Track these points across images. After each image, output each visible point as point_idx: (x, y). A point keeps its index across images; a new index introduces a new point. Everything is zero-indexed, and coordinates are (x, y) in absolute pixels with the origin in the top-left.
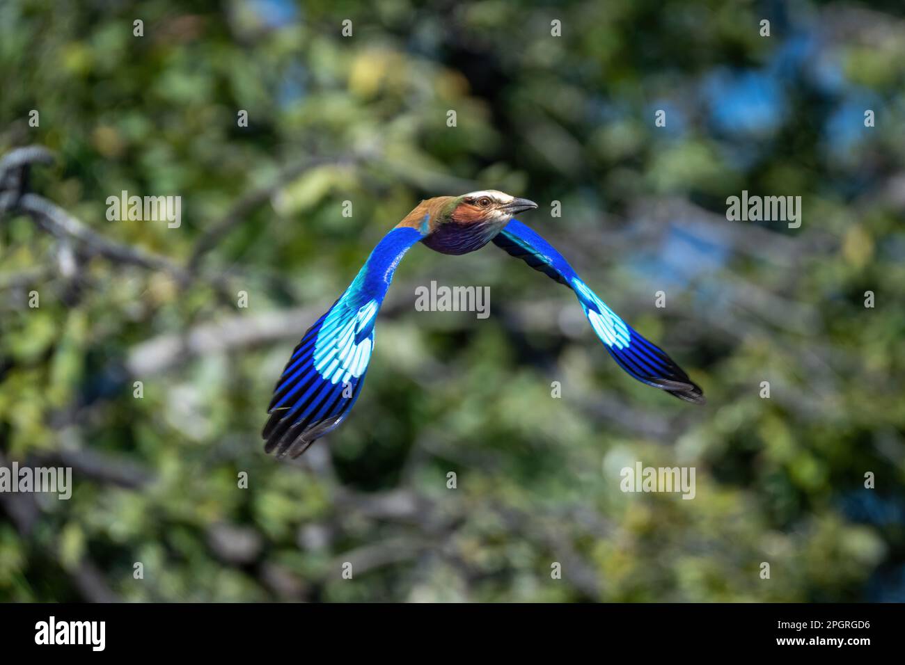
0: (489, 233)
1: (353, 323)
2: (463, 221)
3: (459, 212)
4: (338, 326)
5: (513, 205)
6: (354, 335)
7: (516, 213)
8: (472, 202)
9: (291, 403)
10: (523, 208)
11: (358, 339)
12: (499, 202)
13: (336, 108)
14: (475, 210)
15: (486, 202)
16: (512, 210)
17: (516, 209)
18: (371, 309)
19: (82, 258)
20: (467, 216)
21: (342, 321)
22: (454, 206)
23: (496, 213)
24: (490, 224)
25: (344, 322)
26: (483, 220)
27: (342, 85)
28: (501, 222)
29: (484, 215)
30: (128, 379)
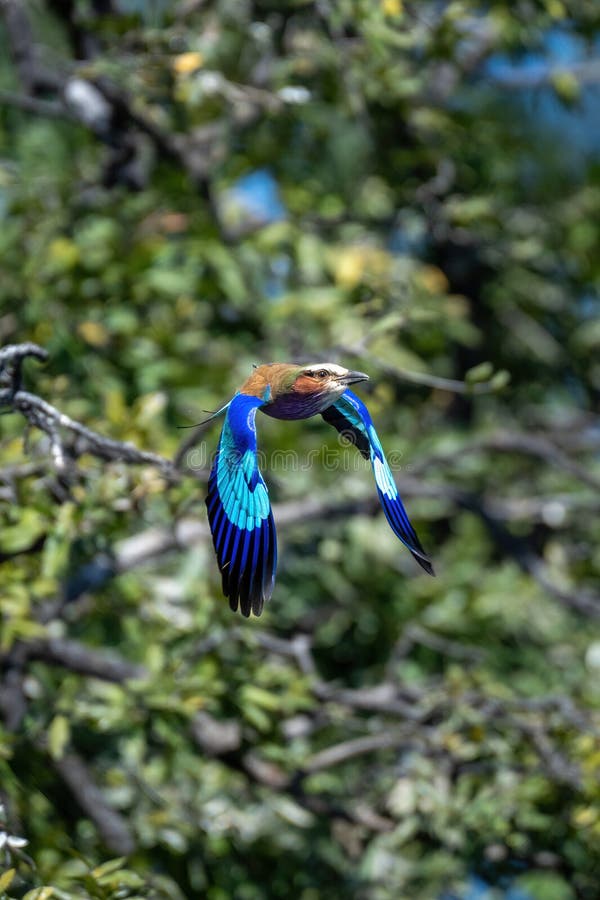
0: (325, 403)
1: (241, 474)
2: (303, 391)
3: (299, 383)
4: (230, 480)
5: (348, 377)
6: (246, 485)
7: (349, 384)
8: (311, 374)
9: (228, 558)
10: (356, 380)
11: (251, 487)
12: (335, 374)
13: (320, 301)
14: (314, 382)
15: (323, 374)
16: (346, 381)
17: (350, 381)
18: (250, 458)
19: (71, 452)
20: (306, 387)
21: (230, 475)
22: (294, 379)
23: (333, 385)
24: (328, 394)
25: (233, 475)
26: (321, 390)
27: (329, 279)
28: (336, 392)
29: (322, 385)
30: (114, 571)
